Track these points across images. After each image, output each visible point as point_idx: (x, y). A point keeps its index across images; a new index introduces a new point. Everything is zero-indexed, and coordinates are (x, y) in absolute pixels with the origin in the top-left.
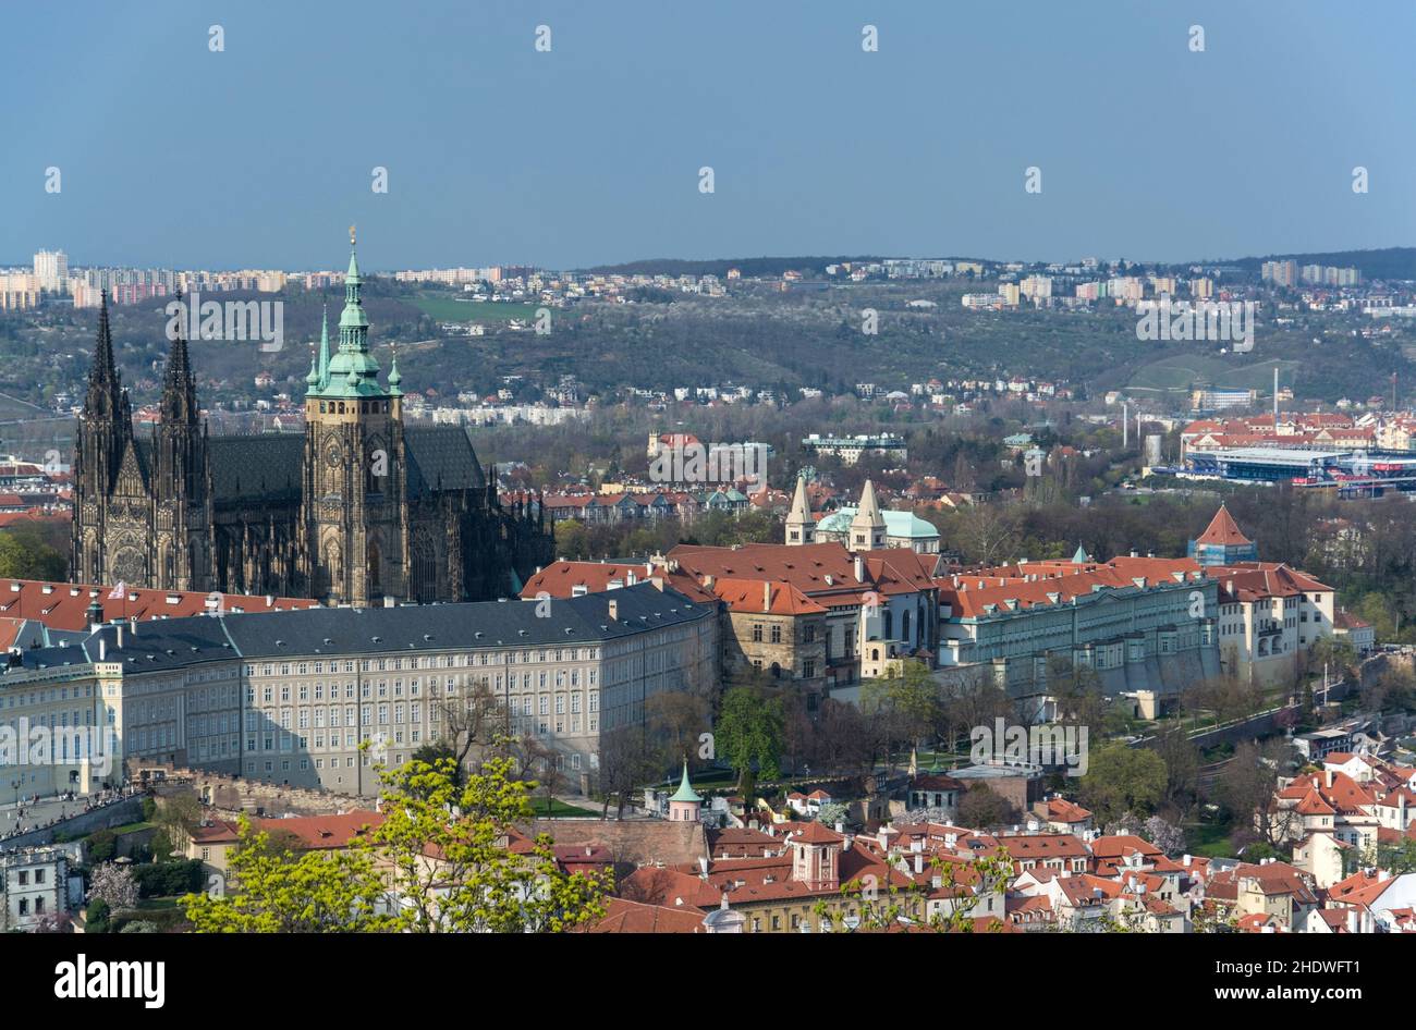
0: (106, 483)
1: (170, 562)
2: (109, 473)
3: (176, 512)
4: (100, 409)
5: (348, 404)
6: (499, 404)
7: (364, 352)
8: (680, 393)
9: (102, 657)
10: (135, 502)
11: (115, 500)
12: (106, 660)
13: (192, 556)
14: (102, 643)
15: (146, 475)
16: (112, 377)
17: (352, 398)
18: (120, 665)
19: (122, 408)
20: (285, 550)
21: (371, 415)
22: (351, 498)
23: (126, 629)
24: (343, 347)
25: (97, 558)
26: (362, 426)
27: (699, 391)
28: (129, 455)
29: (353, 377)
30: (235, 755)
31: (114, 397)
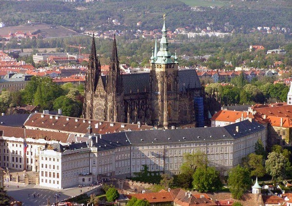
0: (94, 88)
1: (112, 111)
2: (94, 85)
3: (113, 97)
4: (92, 67)
5: (162, 66)
6: (207, 31)
7: (167, 50)
8: (259, 28)
9: (92, 146)
10: (102, 94)
11: (96, 93)
12: (93, 147)
13: (117, 109)
14: (92, 142)
15: (105, 86)
16: (96, 58)
17: (163, 64)
18: (97, 148)
19: (98, 66)
20: (144, 107)
21: (169, 69)
22: (163, 93)
23: (99, 138)
24: (161, 49)
25: (91, 110)
26: (166, 72)
27: (265, 28)
28: (100, 80)
29: (164, 58)
30: (129, 172)
31: (96, 64)
